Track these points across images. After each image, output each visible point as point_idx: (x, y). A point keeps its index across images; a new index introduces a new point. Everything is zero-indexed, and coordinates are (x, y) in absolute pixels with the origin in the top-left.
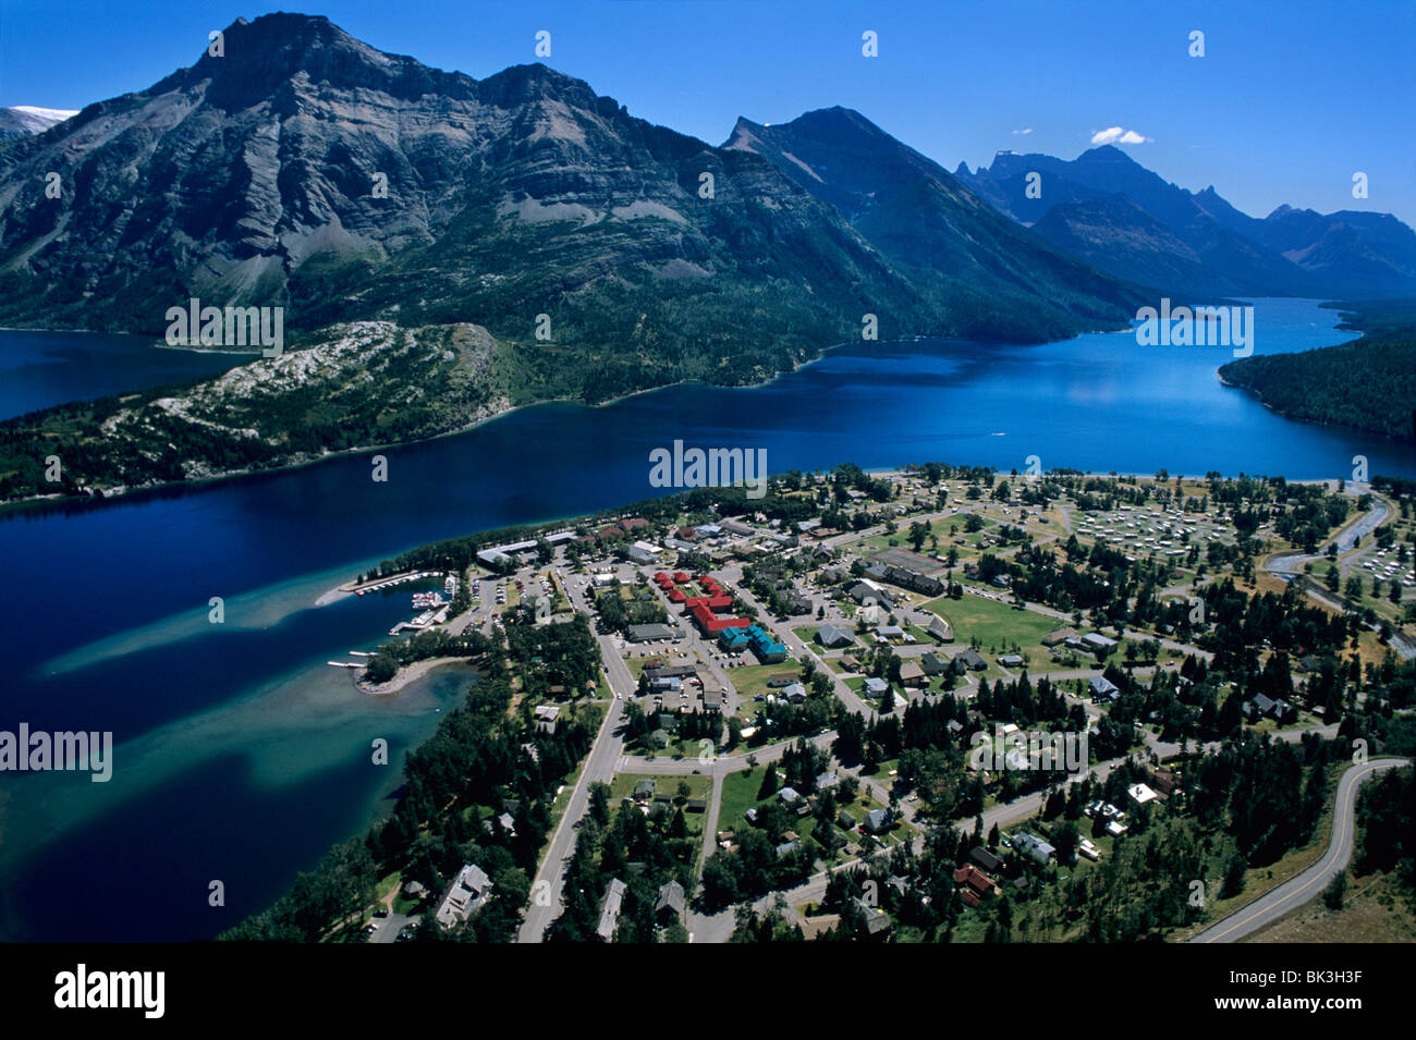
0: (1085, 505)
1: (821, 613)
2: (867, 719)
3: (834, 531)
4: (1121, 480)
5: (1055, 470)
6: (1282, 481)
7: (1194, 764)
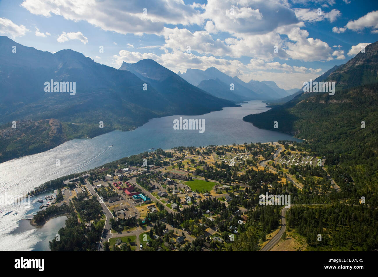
0: (218, 154)
1: (158, 188)
2: (173, 214)
3: (158, 167)
4: (225, 147)
5: (210, 146)
6: (260, 143)
7: (251, 214)
